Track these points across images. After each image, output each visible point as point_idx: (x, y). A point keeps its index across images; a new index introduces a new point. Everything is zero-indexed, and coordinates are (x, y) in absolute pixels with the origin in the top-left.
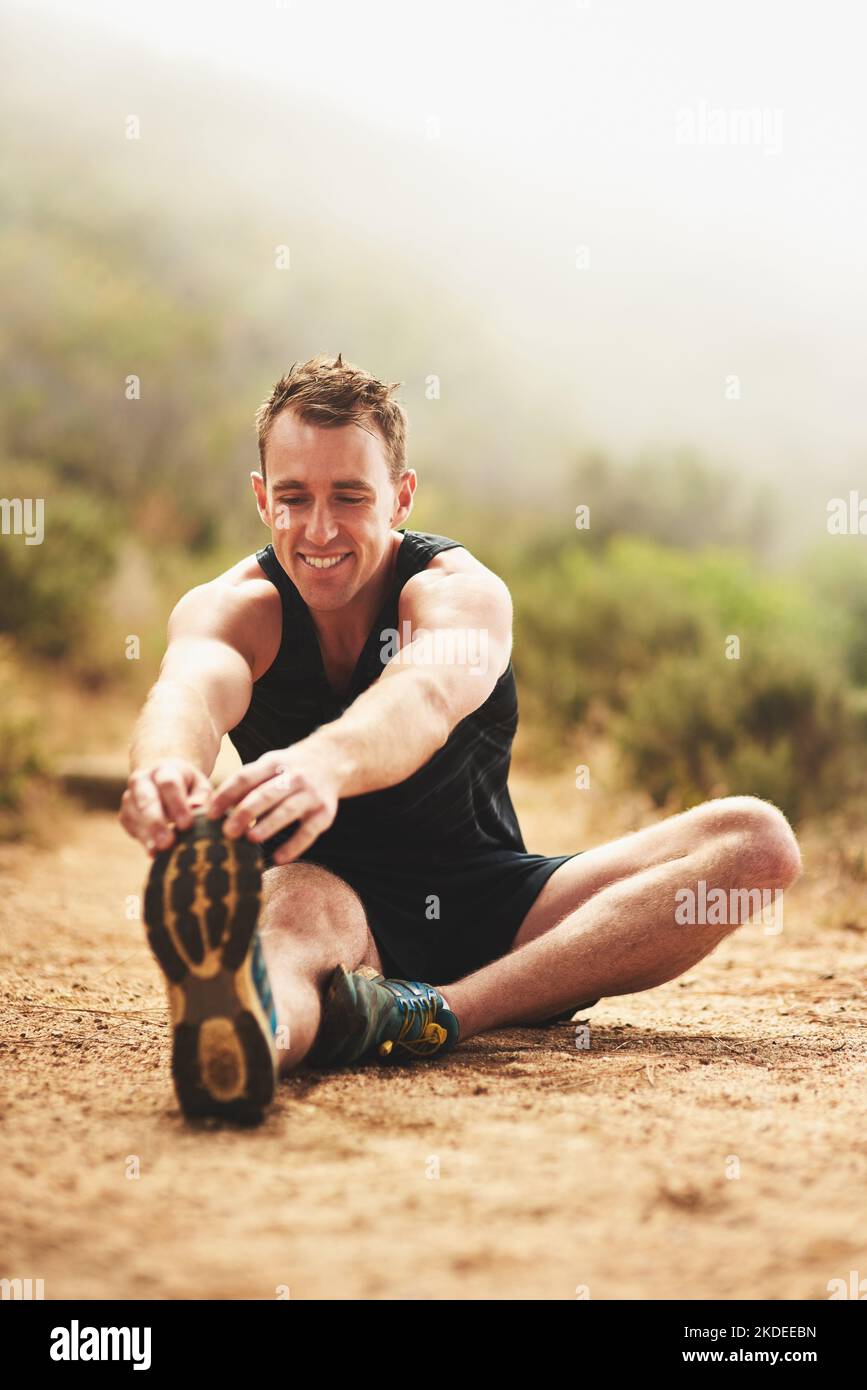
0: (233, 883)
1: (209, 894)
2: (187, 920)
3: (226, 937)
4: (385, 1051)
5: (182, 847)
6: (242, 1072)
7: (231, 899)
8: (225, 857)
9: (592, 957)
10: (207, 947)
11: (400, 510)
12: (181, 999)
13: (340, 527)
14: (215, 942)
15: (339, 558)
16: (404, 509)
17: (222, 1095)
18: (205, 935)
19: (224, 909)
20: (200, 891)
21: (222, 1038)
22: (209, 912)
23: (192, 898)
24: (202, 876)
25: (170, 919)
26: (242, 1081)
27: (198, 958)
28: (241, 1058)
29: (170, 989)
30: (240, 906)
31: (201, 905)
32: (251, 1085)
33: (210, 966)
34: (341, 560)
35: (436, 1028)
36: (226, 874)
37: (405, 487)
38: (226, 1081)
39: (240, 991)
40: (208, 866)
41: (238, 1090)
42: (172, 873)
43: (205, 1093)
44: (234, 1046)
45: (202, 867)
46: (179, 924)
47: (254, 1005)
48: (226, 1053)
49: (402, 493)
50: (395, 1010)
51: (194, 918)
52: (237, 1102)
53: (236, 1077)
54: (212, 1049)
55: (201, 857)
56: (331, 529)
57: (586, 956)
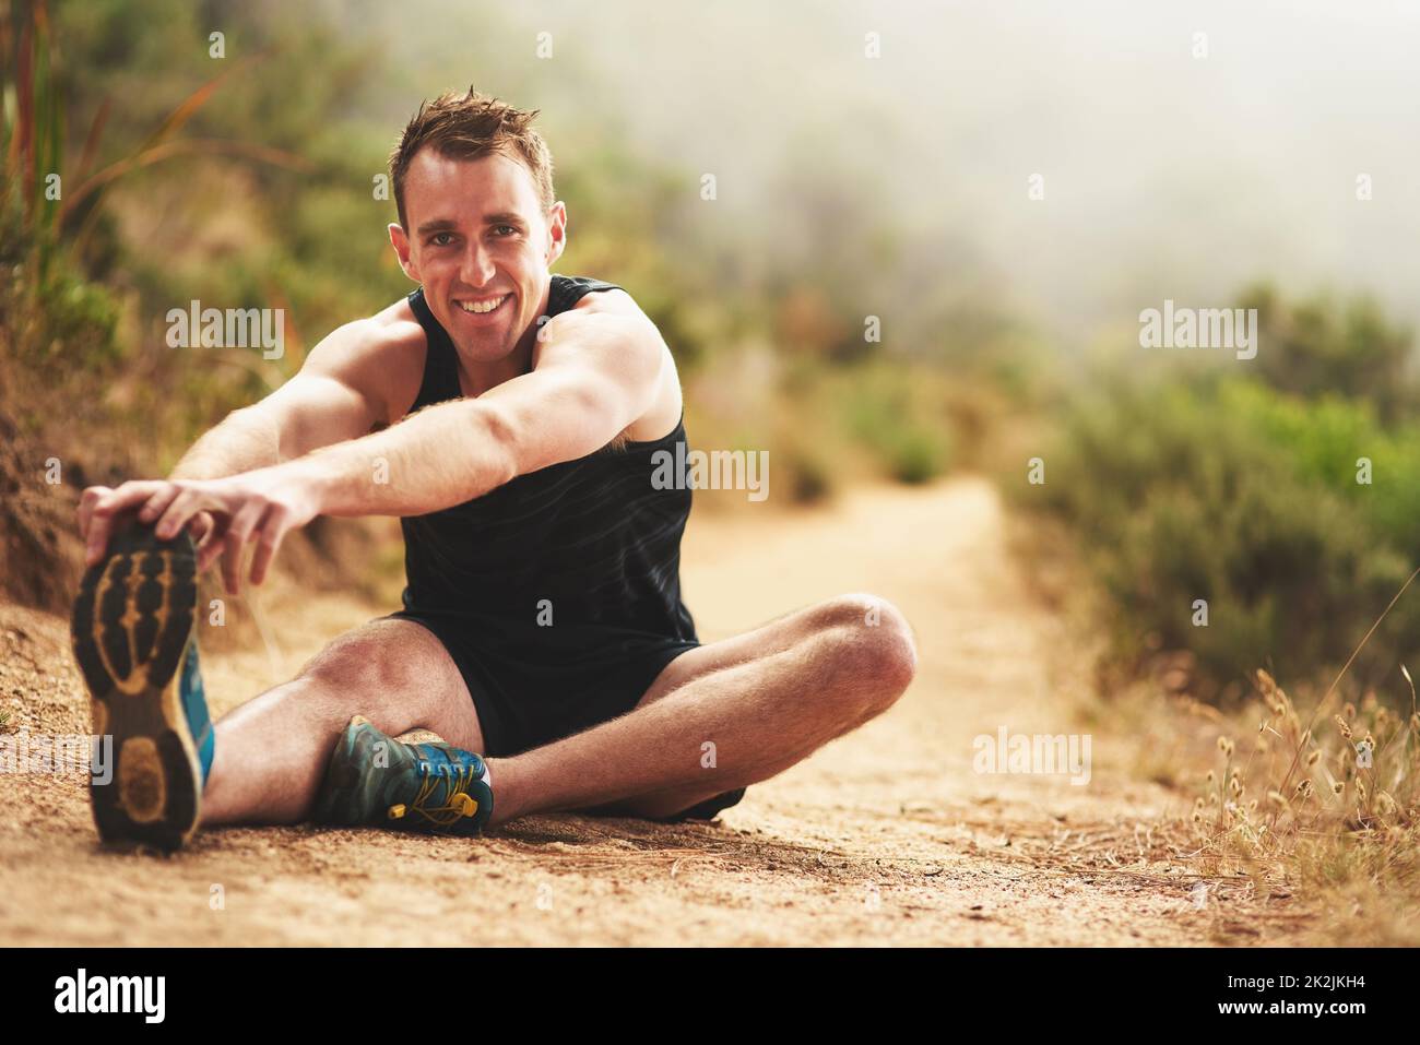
0: (166, 596)
1: (140, 608)
2: (115, 633)
3: (154, 652)
4: (394, 814)
5: (118, 558)
6: (162, 794)
7: (162, 614)
8: (160, 571)
9: (663, 743)
10: (134, 662)
11: (553, 245)
12: (104, 715)
13: (498, 266)
14: (143, 659)
15: (499, 300)
16: (557, 243)
17: (138, 817)
18: (133, 650)
19: (155, 622)
20: (131, 603)
21: (144, 757)
22: (139, 626)
23: (123, 611)
24: (134, 588)
25: (99, 630)
26: (161, 805)
27: (125, 674)
28: (162, 781)
29: (94, 703)
30: (171, 621)
31: (131, 618)
32: (171, 808)
33: (136, 683)
34: (502, 303)
35: (465, 799)
36: (160, 587)
37: (556, 221)
38: (144, 804)
39: (166, 710)
40: (142, 578)
41: (156, 814)
42: (105, 583)
43: (124, 814)
44: (156, 767)
45: (136, 578)
46: (107, 638)
47: (181, 727)
48: (147, 774)
49: (553, 228)
50: (411, 773)
51: (124, 630)
52: (155, 825)
53: (157, 798)
54: (132, 769)
55: (136, 568)
56: (489, 268)
57: (657, 741)
